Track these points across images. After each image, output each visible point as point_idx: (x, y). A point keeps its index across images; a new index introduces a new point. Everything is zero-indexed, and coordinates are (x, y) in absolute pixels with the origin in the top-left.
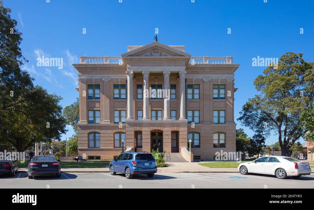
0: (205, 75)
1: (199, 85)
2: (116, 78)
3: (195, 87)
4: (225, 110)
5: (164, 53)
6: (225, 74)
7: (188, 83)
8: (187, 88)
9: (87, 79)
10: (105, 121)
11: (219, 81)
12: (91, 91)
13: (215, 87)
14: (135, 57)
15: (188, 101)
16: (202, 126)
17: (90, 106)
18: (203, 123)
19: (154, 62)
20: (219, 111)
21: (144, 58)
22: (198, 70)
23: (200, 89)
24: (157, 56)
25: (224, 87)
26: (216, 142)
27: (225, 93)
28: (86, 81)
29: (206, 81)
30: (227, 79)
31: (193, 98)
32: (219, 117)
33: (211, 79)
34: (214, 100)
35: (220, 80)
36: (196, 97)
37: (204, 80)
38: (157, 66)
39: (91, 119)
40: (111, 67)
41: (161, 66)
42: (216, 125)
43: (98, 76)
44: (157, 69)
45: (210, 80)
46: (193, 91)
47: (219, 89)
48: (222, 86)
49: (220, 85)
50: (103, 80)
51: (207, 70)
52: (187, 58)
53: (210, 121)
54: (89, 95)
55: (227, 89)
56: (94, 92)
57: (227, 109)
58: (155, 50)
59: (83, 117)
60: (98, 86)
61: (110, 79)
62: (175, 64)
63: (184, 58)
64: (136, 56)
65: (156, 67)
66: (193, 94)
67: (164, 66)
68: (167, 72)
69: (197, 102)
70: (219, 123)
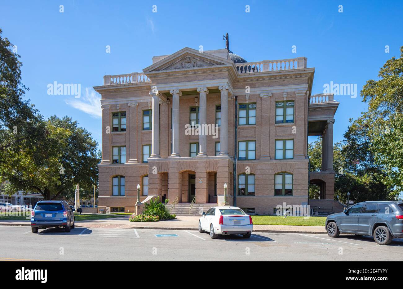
0: (264, 89)
1: (255, 103)
2: (146, 101)
3: (250, 107)
4: (293, 139)
5: (199, 63)
6: (294, 84)
7: (239, 102)
8: (238, 109)
9: (111, 105)
10: (131, 161)
11: (285, 96)
12: (116, 122)
13: (279, 105)
14: (160, 72)
15: (239, 128)
16: (258, 164)
17: (114, 141)
18: (259, 159)
19: (185, 76)
20: (284, 141)
21: (171, 72)
22: (253, 82)
23: (257, 109)
24: (189, 67)
25: (293, 104)
26: (279, 187)
27: (294, 113)
28: (110, 107)
29: (265, 97)
30: (296, 92)
31: (247, 123)
32: (284, 150)
33: (272, 94)
34: (276, 125)
35: (286, 93)
36: (252, 121)
37: (261, 95)
38: (189, 81)
39: (116, 158)
40: (138, 87)
41: (194, 81)
42: (279, 163)
43: (124, 100)
44: (189, 86)
45: (270, 95)
46: (247, 114)
47: (285, 108)
48: (289, 103)
49: (287, 101)
50: (129, 105)
51: (267, 81)
52: (228, 67)
53: (270, 157)
54: (114, 126)
55: (296, 107)
56: (120, 122)
57: (295, 137)
58: (186, 59)
59: (105, 155)
60: (123, 114)
61: (138, 103)
62: (213, 76)
63: (225, 67)
64: (162, 70)
65: (187, 83)
66: (247, 117)
67: (199, 80)
68: (202, 89)
69: (252, 128)
70: (284, 158)
